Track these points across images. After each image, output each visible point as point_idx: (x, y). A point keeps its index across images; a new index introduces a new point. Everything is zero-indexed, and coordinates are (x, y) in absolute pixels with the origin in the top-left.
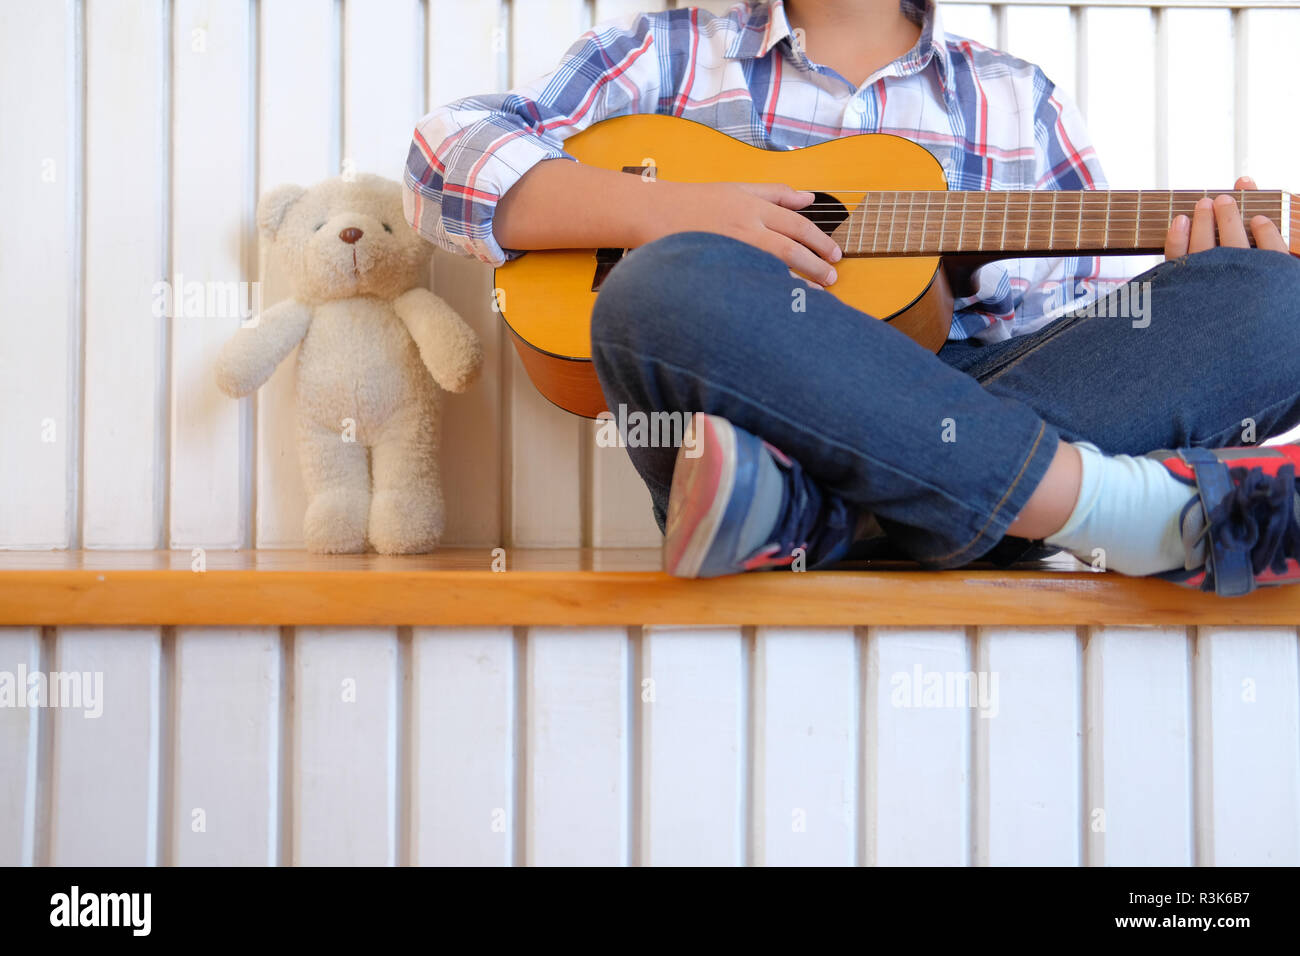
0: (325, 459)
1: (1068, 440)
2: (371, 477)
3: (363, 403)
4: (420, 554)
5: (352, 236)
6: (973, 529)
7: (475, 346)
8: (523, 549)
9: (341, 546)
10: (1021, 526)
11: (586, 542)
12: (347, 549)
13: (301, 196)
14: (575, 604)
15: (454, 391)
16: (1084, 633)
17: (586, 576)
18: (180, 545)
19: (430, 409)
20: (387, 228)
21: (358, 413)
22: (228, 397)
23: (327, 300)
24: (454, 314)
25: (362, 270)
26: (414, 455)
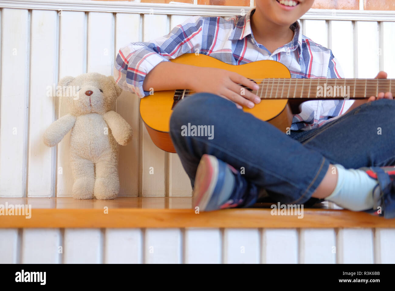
0: (80, 167)
1: (332, 164)
2: (95, 173)
3: (92, 149)
4: (111, 199)
5: (89, 93)
6: (300, 194)
7: (130, 130)
8: (145, 197)
9: (84, 197)
10: (316, 194)
11: (167, 195)
12: (86, 198)
13: (73, 80)
14: (162, 220)
15: (123, 145)
16: (337, 230)
17: (167, 211)
18: (31, 196)
19: (115, 151)
20: (101, 91)
21: (91, 152)
22: (47, 147)
23: (81, 115)
24: (123, 119)
25: (93, 104)
26: (109, 166)
